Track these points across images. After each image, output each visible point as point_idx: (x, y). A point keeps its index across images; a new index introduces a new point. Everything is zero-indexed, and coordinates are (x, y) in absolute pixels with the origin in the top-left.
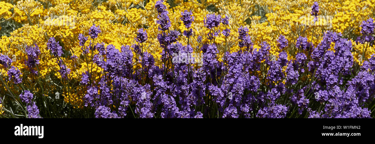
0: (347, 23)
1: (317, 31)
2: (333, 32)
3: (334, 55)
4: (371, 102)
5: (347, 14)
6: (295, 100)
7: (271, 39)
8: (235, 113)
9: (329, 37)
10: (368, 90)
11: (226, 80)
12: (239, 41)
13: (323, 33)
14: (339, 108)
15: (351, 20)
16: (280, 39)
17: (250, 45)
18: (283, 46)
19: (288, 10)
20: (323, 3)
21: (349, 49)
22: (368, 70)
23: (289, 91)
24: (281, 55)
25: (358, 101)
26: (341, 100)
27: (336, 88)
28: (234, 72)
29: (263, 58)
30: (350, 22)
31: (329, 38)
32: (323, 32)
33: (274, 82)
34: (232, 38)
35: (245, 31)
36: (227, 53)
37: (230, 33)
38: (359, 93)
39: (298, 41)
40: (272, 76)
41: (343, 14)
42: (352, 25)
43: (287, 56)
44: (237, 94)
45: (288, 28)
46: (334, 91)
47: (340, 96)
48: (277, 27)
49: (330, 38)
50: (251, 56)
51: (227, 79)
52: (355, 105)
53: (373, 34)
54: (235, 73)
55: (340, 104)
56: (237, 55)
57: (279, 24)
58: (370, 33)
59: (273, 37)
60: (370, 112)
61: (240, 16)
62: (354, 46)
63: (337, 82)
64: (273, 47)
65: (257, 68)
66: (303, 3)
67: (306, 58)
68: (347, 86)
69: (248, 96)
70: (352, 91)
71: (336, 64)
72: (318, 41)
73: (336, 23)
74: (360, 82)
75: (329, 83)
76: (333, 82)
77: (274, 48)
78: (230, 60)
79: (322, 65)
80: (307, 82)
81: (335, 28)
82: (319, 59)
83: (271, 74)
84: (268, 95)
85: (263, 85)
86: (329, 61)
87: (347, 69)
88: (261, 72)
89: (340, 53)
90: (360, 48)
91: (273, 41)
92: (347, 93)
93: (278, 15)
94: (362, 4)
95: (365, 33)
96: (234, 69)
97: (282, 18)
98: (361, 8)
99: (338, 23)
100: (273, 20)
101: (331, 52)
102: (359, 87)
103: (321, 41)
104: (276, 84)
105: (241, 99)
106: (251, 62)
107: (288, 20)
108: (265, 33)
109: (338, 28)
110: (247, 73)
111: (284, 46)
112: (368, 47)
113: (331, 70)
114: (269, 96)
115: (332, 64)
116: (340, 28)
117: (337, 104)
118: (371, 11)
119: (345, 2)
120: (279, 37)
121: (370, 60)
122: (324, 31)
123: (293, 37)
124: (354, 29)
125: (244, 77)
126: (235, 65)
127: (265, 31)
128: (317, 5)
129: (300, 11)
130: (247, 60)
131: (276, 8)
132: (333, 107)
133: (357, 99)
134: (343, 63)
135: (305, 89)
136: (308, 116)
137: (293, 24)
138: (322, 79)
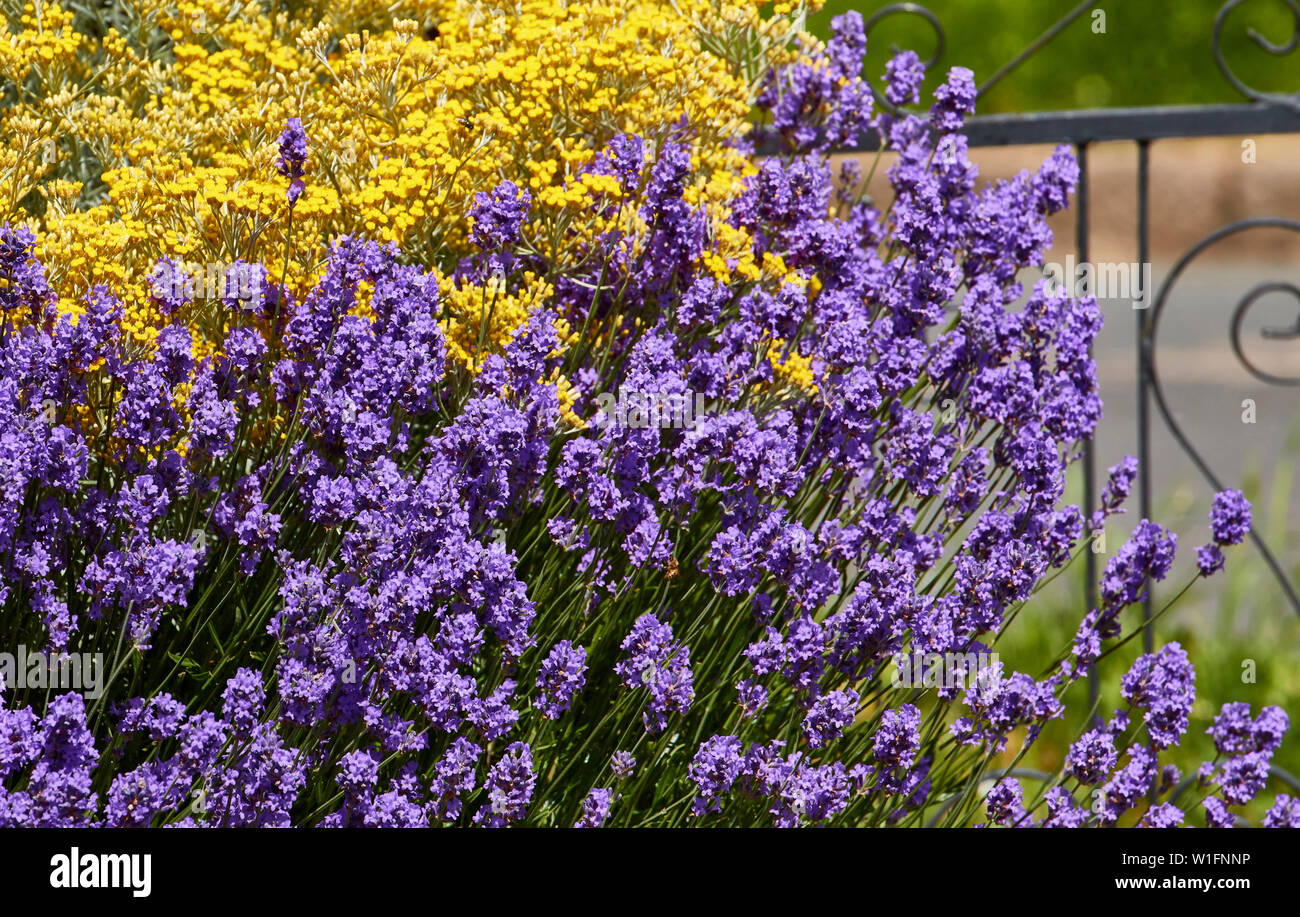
0: (418, 203)
1: (305, 235)
2: (366, 239)
3: (373, 335)
4: (516, 521)
5: (416, 168)
6: (228, 518)
7: (124, 273)
9: (352, 262)
10: (504, 472)
13: (329, 245)
14: (396, 546)
15: (433, 192)
17: (43, 300)
18: (174, 302)
19: (190, 155)
20: (322, 122)
21: (428, 308)
22: (504, 390)
23: (200, 485)
24: (168, 337)
25: (466, 515)
26: (402, 516)
27: (381, 466)
29: (97, 354)
30: (428, 197)
31: (349, 266)
32: (326, 241)
33: (142, 450)
35: (21, 245)
38: (471, 485)
40: (133, 425)
41: (400, 168)
42: (436, 212)
43: (190, 340)
45: (189, 229)
46: (375, 480)
47: (400, 499)
48: (149, 226)
49: (354, 266)
50: (47, 343)
52: (458, 531)
53: (518, 244)
55: (400, 532)
57: (154, 213)
58: (506, 241)
59: (132, 265)
60: (516, 559)
62: (446, 294)
63: (385, 442)
64: (134, 307)
65: (74, 395)
66: (247, 126)
67: (265, 350)
68: (426, 458)
69: (43, 507)
70: (445, 475)
71: (381, 372)
72: (307, 277)
73: (376, 204)
75: (355, 446)
76: (370, 441)
77: (138, 311)
79: (326, 374)
80: (270, 444)
81: (371, 226)
82: (317, 352)
83: (132, 416)
84: (120, 503)
85: (102, 462)
86: (353, 357)
87: (424, 390)
88: (93, 412)
89: (393, 326)
90: (471, 302)
91: (132, 281)
92: (426, 487)
93: (150, 175)
94: (471, 126)
95: (487, 243)
97: (167, 187)
98: (471, 143)
99: (382, 202)
100: (132, 197)
101: (359, 322)
102: (470, 458)
103: (320, 276)
104: (150, 457)
105: (18, 521)
106: (51, 368)
107: (192, 194)
108: (99, 250)
109: (382, 225)
110: (37, 414)
111: (179, 303)
112: (500, 297)
113: (361, 395)
114: (126, 508)
115: (364, 371)
116: (391, 222)
117: (388, 531)
118: (509, 152)
119: (410, 116)
120: (156, 263)
121: (510, 349)
122: (331, 236)
124: (445, 227)
125: (26, 431)
127: (101, 243)
128: (299, 130)
129: (235, 159)
130: (33, 362)
131: (140, 146)
132: (375, 542)
133: (462, 507)
134: (407, 365)
135: (266, 472)
136: (281, 584)
137: (208, 210)
138: (328, 433)
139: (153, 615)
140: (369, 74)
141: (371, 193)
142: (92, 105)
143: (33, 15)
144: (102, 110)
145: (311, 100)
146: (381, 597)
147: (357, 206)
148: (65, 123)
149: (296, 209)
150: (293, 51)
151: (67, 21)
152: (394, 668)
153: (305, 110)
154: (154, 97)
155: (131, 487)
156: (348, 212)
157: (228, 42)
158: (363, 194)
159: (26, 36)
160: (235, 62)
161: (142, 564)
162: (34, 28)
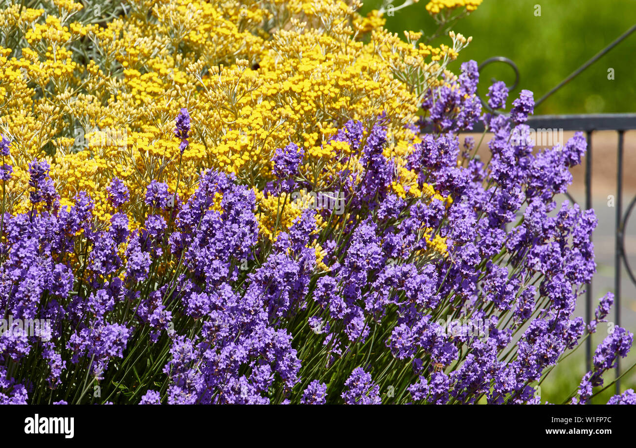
0: (246, 153)
1: (188, 168)
2: (219, 171)
3: (221, 220)
4: (292, 318)
5: (246, 135)
6: (144, 313)
7: (95, 186)
8: (22, 342)
9: (211, 182)
10: (287, 293)
11: (5, 271)
12: (30, 189)
13: (200, 174)
14: (230, 329)
15: (254, 148)
16: (113, 187)
17: (53, 199)
18: (120, 201)
19: (130, 126)
20: (198, 111)
21: (250, 207)
22: (288, 251)
23: (131, 295)
24: (116, 219)
25: (267, 314)
26: (234, 314)
27: (223, 288)
28: (20, 256)
29: (80, 227)
30: (251, 151)
31: (210, 185)
32: (198, 172)
33: (102, 276)
34: (17, 185)
35: (42, 170)
36: (8, 215)
37: (12, 173)
38: (270, 299)
39: (149, 190)
42: (255, 158)
43: (128, 221)
44: (27, 301)
45: (129, 164)
46: (220, 295)
47: (233, 305)
48: (108, 162)
49: (213, 185)
50: (54, 220)
51: (7, 270)
52: (262, 323)
53: (297, 175)
54: (22, 258)
55: (233, 322)
56: (27, 220)
57: (111, 155)
58: (291, 174)
59: (99, 182)
60: (292, 338)
61: (31, 136)
62: (259, 200)
63: (226, 275)
64: (99, 203)
65: (67, 247)
66: (160, 112)
67: (166, 227)
68: (247, 284)
69: (50, 305)
70: (256, 294)
71: (225, 239)
72: (188, 190)
73: (225, 153)
74: (272, 276)
75: (210, 277)
76: (218, 275)
77: (101, 205)
78: (13, 229)
79: (197, 240)
80: (167, 275)
81: (222, 164)
82: (192, 229)
83: (96, 259)
84: (89, 304)
85: (81, 282)
86: (211, 232)
87: (247, 249)
88: (77, 256)
89: (232, 216)
90: (272, 205)
91: (99, 190)
92: (247, 299)
94: (275, 115)
95: (281, 175)
96: (21, 250)
98: (274, 123)
99: (228, 152)
101: (214, 213)
102: (269, 285)
103: (195, 189)
104: (105, 281)
105: (37, 311)
106: (56, 234)
107: (131, 146)
108: (83, 173)
109: (228, 164)
110: (48, 257)
111: (122, 201)
112: (287, 202)
113: (214, 251)
114: (92, 306)
115: (217, 239)
116: (232, 163)
117: (226, 321)
118: (294, 128)
119: (243, 109)
120: (111, 181)
121: (291, 229)
122: (201, 169)
123: (139, 182)
124: (260, 166)
125: (42, 265)
126: (23, 240)
127: (83, 170)
128: (186, 115)
129: (153, 128)
130: (47, 230)
131: (104, 121)
132: (219, 327)
133: (265, 310)
134: (238, 236)
135: (165, 289)
136: (171, 347)
137: (139, 154)
138: (197, 270)
139: (105, 362)
140: (222, 86)
141: (223, 148)
142: (80, 99)
143: (51, 52)
144: (86, 102)
145: (193, 100)
146: (222, 356)
147: (215, 154)
148: (66, 108)
149: (184, 155)
150: (184, 74)
151: (69, 56)
152: (228, 392)
153: (190, 104)
154: (112, 96)
155: (95, 295)
156: (210, 157)
157: (151, 68)
158: (218, 148)
159: (48, 63)
160: (155, 79)
161: (99, 335)
162: (52, 59)
